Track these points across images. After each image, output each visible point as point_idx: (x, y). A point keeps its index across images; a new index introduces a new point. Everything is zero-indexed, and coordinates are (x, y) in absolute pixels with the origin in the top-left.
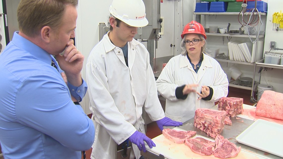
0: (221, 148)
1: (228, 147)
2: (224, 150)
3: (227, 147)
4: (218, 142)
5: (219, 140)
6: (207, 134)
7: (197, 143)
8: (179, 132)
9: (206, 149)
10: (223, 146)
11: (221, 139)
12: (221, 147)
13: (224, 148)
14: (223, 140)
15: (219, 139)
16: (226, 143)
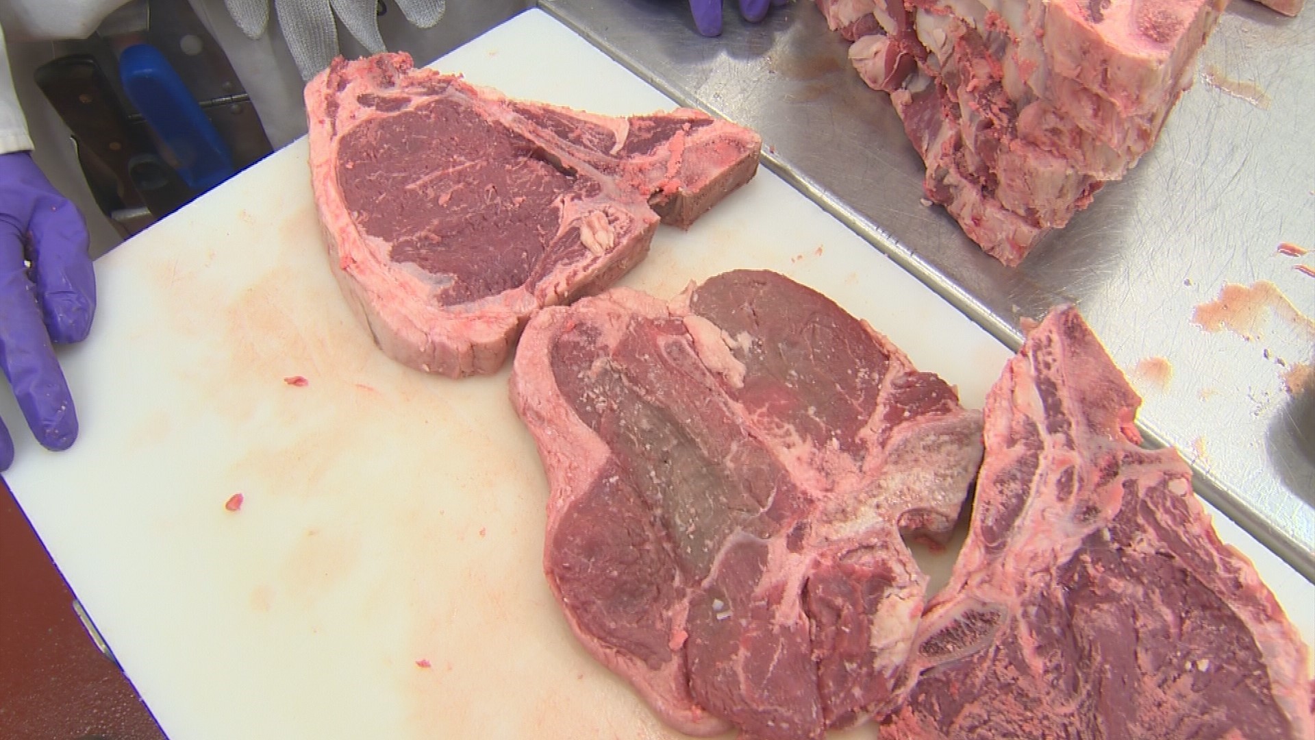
0: (1027, 642)
1: (1160, 663)
2: (1074, 687)
3: (1144, 659)
4: (1015, 487)
5: (1052, 445)
6: (922, 168)
7: (679, 430)
8: (508, 118)
9: (776, 595)
10: (1072, 595)
11: (1077, 431)
12: (1044, 602)
13: (1081, 657)
14: (1111, 471)
15: (1053, 407)
16: (1145, 545)
